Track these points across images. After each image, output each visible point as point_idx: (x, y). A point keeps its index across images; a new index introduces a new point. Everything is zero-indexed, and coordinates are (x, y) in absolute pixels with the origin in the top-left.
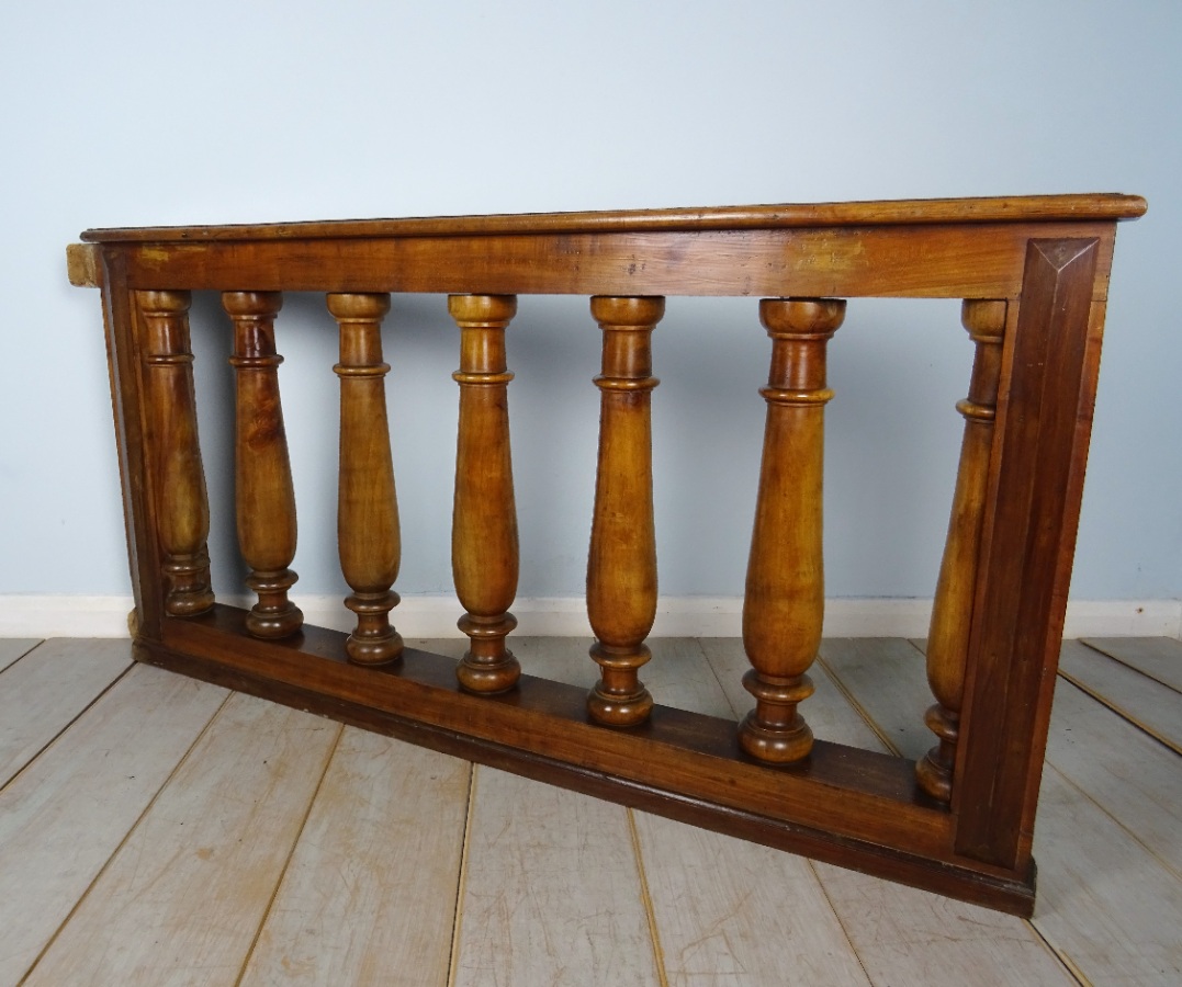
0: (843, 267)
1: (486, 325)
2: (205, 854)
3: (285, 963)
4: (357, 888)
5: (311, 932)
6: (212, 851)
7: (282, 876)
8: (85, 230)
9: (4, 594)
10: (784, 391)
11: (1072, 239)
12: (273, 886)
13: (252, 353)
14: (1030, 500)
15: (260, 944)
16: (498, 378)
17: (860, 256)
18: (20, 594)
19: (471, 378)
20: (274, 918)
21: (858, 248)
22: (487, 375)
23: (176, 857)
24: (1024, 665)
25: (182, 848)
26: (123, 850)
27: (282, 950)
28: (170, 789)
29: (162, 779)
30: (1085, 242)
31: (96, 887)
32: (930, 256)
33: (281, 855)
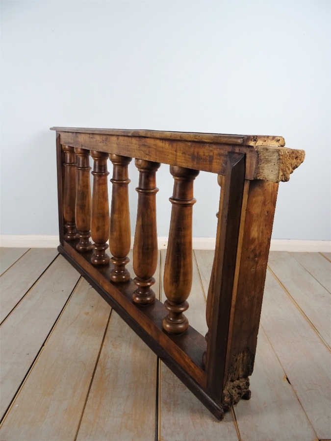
2: (87, 313)
3: (113, 345)
6: (89, 313)
15: (106, 339)
20: (109, 332)
23: (79, 314)
25: (80, 312)
26: (64, 312)
27: (112, 341)
28: (74, 295)
29: (70, 292)
33: (108, 314)
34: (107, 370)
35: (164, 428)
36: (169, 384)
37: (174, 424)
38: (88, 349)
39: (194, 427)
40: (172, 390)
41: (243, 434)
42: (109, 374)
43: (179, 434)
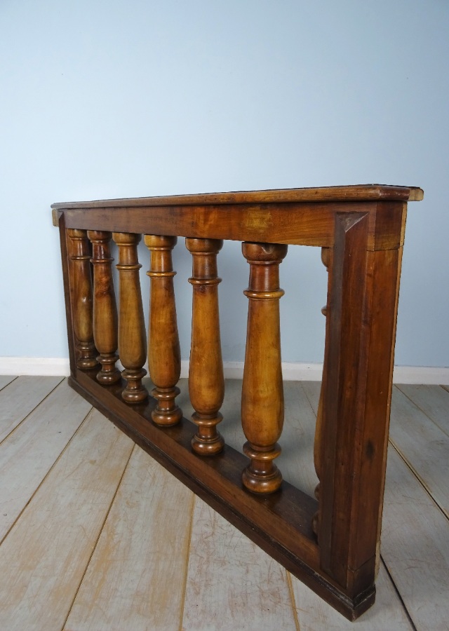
0: (263, 226)
1: (162, 249)
2: (93, 462)
3: (127, 503)
4: (155, 477)
5: (137, 492)
6: (95, 461)
7: (124, 472)
8: (52, 203)
9: (2, 356)
10: (255, 292)
11: (356, 212)
12: (121, 475)
13: (101, 257)
14: (339, 369)
15: (117, 496)
16: (169, 274)
17: (269, 220)
18: (8, 356)
19: (155, 274)
20: (122, 487)
21: (268, 216)
22: (163, 273)
23: (81, 463)
24: (343, 468)
25: (83, 460)
26: (60, 460)
27: (126, 498)
28: (76, 437)
29: (72, 433)
30: (363, 213)
31: (51, 473)
32: (296, 221)
33: (123, 464)
34: (116, 536)
35: (188, 617)
36: (201, 557)
37: (203, 612)
38: (91, 509)
39: (233, 616)
40: (205, 567)
41: (305, 626)
42: (120, 541)
43: (209, 625)
